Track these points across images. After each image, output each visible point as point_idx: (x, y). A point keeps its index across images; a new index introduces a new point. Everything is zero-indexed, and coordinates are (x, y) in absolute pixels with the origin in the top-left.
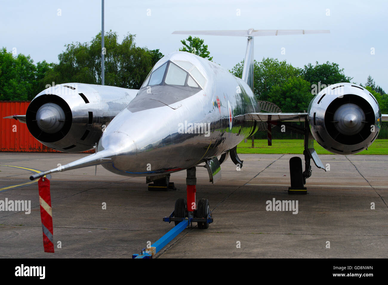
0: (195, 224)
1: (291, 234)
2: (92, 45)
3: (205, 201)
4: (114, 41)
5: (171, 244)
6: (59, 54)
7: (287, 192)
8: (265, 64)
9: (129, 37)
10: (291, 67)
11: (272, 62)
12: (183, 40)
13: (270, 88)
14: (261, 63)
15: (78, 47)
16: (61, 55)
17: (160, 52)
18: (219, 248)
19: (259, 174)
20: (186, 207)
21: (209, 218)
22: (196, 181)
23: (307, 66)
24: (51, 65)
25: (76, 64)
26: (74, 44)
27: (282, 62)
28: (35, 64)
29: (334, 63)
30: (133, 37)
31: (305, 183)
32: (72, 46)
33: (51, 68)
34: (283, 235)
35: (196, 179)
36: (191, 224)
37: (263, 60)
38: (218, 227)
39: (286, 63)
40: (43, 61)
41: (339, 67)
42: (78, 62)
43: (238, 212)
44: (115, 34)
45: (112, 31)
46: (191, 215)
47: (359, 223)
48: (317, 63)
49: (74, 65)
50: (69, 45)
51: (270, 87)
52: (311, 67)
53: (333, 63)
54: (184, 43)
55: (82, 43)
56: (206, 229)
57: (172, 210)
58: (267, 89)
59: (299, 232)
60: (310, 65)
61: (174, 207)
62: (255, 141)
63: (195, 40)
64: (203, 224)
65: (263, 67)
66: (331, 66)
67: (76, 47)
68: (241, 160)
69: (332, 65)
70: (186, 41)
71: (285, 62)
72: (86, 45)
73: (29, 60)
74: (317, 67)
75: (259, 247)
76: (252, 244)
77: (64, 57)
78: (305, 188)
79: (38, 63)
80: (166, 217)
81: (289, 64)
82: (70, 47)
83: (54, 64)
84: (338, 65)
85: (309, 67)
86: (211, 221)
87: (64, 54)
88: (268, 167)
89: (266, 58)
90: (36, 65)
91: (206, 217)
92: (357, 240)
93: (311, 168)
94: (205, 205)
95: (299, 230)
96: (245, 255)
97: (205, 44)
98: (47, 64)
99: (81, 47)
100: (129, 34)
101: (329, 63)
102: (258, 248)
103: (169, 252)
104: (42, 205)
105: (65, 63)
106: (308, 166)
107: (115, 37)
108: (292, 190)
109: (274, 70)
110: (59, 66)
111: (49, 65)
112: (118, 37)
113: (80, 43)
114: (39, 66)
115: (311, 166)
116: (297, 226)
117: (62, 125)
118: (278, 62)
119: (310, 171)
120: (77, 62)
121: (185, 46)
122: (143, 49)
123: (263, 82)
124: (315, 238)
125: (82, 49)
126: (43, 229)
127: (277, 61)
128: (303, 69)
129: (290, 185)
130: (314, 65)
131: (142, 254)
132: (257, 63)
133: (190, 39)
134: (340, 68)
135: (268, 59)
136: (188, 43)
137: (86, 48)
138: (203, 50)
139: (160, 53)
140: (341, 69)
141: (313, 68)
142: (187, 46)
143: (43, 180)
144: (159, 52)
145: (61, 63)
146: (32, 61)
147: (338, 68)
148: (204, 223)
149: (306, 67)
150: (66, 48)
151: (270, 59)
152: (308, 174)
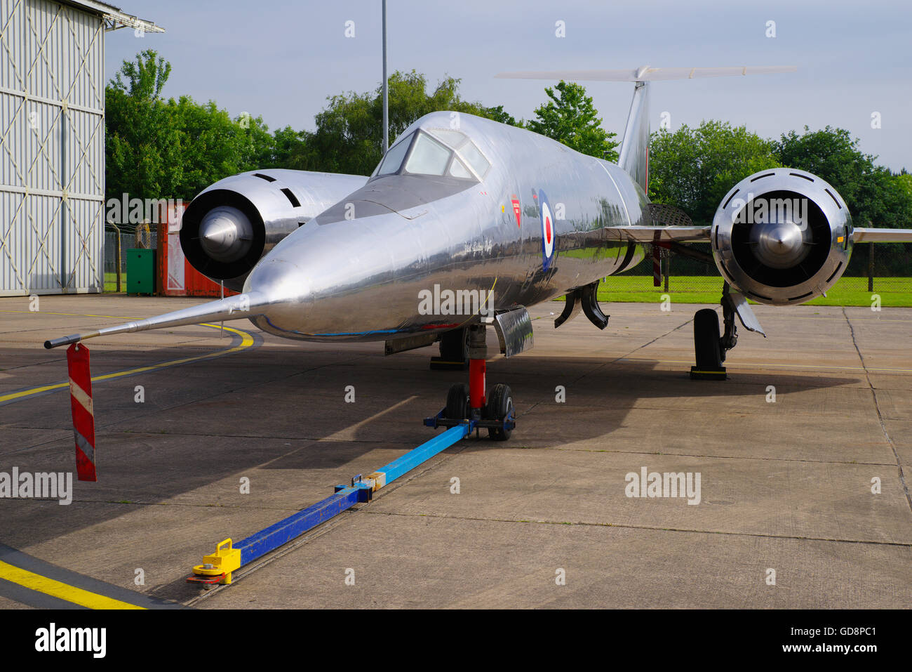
0: (484, 432)
1: (659, 454)
2: (379, 96)
3: (503, 390)
4: (421, 91)
5: (427, 469)
6: (317, 114)
7: (689, 374)
8: (706, 134)
9: (447, 83)
10: (754, 139)
11: (718, 128)
12: (548, 89)
13: (711, 179)
14: (698, 130)
15: (353, 101)
16: (320, 115)
17: (504, 110)
18: (512, 477)
19: (654, 341)
20: (468, 399)
21: (508, 420)
22: (485, 352)
23: (787, 136)
24: (301, 134)
25: (348, 134)
26: (344, 96)
27: (739, 129)
28: (271, 132)
29: (840, 129)
30: (455, 84)
31: (723, 359)
32: (340, 99)
33: (301, 140)
34: (642, 455)
35: (486, 347)
36: (478, 431)
37: (701, 126)
38: (528, 438)
39: (746, 131)
40: (287, 128)
41: (849, 136)
42: (351, 130)
43: (579, 411)
44: (421, 77)
45: (417, 72)
46: (478, 414)
47: (803, 437)
48: (807, 129)
49: (344, 135)
50: (335, 97)
51: (713, 177)
52: (795, 137)
53: (838, 129)
54: (550, 93)
55: (359, 95)
56: (504, 442)
57: (442, 405)
58: (708, 181)
59: (677, 451)
60: (794, 132)
61: (446, 401)
62: (671, 278)
63: (570, 90)
64: (497, 432)
65: (702, 139)
66: (832, 135)
67: (348, 102)
68: (606, 313)
69: (837, 134)
70: (554, 89)
71: (745, 129)
72: (367, 99)
73: (261, 126)
74: (806, 137)
75: (587, 476)
76: (577, 470)
77: (326, 121)
78: (724, 369)
79: (277, 132)
80: (428, 418)
81: (752, 133)
82: (336, 101)
83: (307, 133)
84: (847, 133)
85: (790, 138)
86: (512, 426)
87: (327, 115)
88: (678, 328)
89: (707, 122)
90: (274, 135)
91: (502, 419)
92: (781, 469)
93: (736, 331)
94: (502, 395)
95: (680, 447)
96: (554, 490)
97: (587, 95)
98: (292, 134)
99: (357, 101)
100: (447, 78)
101: (830, 130)
102: (584, 477)
103: (416, 482)
104: (74, 394)
105: (327, 131)
106: (730, 325)
107: (421, 83)
108: (698, 372)
109: (722, 145)
110: (317, 137)
111: (296, 135)
112: (427, 83)
113: (355, 94)
114: (279, 136)
115: (736, 327)
116: (677, 440)
117: (246, 247)
118: (730, 128)
119: (733, 337)
120: (349, 130)
121: (553, 101)
122: (472, 106)
123: (700, 166)
124: (702, 463)
125: (359, 104)
126: (76, 437)
127: (728, 126)
128: (778, 141)
129: (694, 363)
130: (801, 133)
131: (353, 485)
132: (690, 132)
133: (561, 86)
134: (852, 138)
135: (711, 122)
136: (558, 94)
137: (367, 104)
138: (584, 106)
139: (505, 113)
140: (854, 141)
141: (798, 139)
142: (556, 100)
143: (77, 349)
144: (503, 112)
145: (320, 131)
146: (265, 128)
147: (849, 138)
148: (499, 430)
149: (784, 138)
150: (329, 102)
151: (715, 123)
152: (729, 342)
